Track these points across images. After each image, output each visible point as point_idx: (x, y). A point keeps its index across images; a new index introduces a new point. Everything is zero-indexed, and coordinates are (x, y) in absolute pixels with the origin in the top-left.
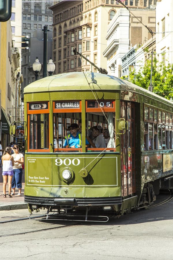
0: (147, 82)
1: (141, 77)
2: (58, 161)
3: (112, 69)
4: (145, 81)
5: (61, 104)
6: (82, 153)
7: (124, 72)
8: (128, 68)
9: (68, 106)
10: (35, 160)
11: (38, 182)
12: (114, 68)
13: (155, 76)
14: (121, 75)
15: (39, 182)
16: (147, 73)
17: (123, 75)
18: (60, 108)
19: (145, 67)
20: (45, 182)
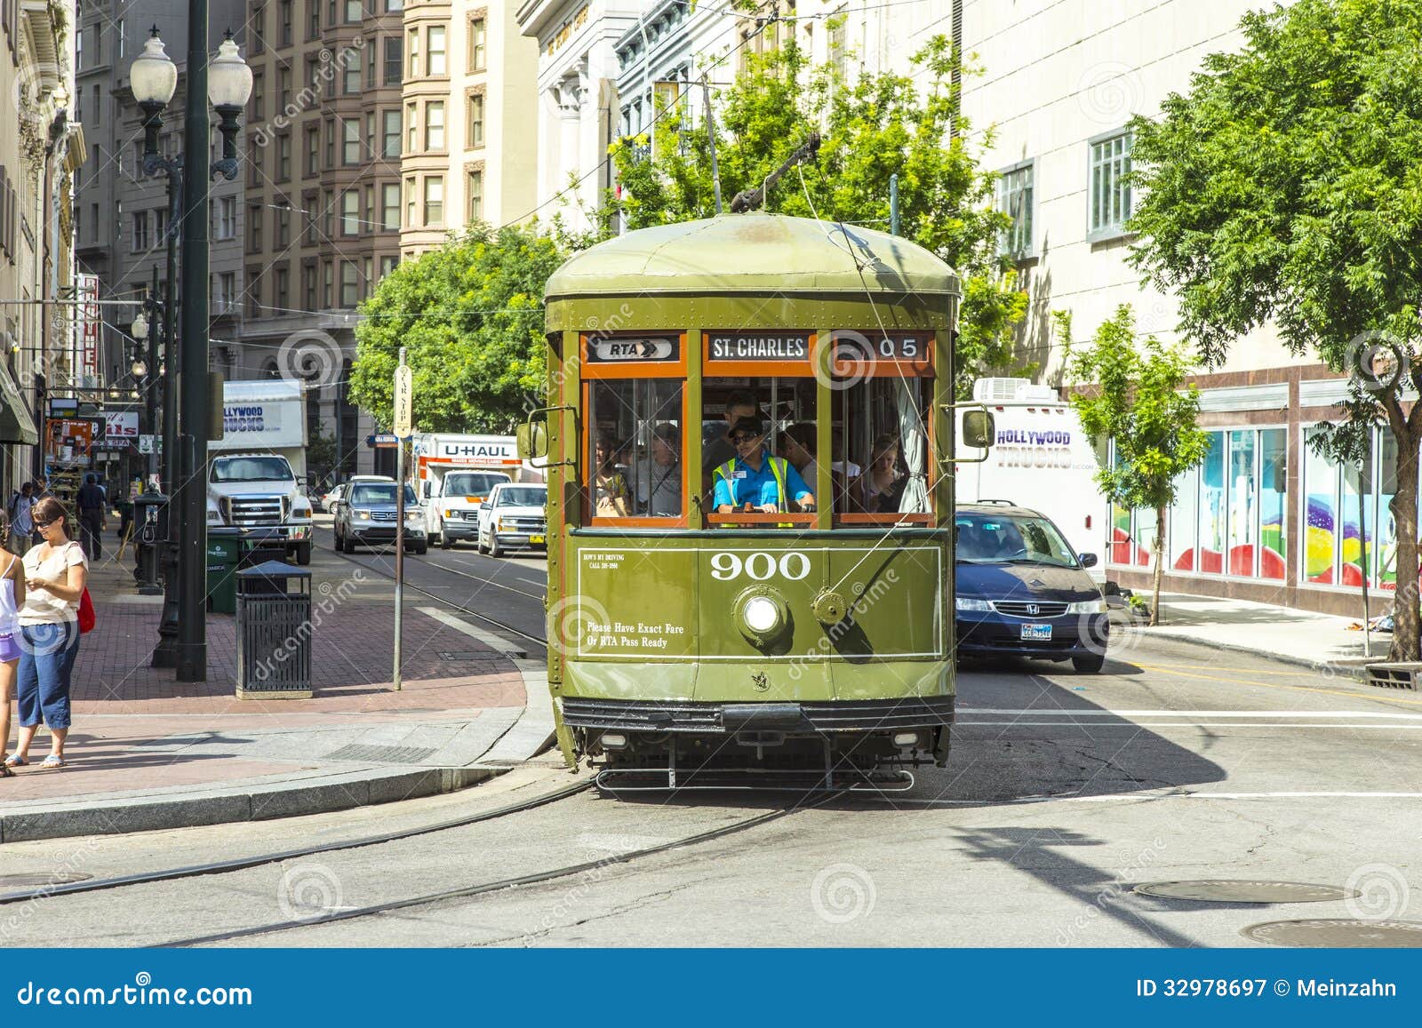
0: (747, 168)
1: (718, 143)
2: (725, 562)
3: (567, 98)
4: (736, 162)
5: (733, 345)
6: (817, 531)
7: (627, 115)
8: (649, 97)
9: (762, 351)
10: (621, 558)
11: (635, 643)
12: (577, 95)
13: (790, 138)
14: (614, 131)
15: (640, 642)
16: (748, 120)
17: (624, 132)
18: (729, 358)
19: (739, 90)
20: (665, 643)
